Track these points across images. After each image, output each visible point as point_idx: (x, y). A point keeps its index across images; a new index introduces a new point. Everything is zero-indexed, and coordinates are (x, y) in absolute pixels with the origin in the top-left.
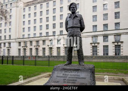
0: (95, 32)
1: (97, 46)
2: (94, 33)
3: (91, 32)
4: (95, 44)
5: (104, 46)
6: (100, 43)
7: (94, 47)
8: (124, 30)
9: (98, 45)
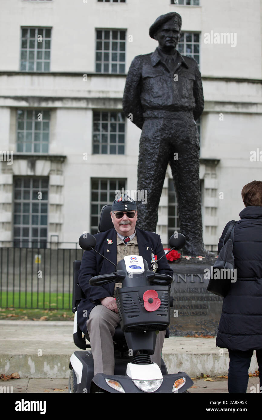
0: (36, 79)
1: (45, 180)
2: (28, 78)
3: (10, 74)
4: (33, 166)
5: (95, 183)
6: (70, 159)
7: (27, 186)
8: (223, 84)
9: (59, 172)
